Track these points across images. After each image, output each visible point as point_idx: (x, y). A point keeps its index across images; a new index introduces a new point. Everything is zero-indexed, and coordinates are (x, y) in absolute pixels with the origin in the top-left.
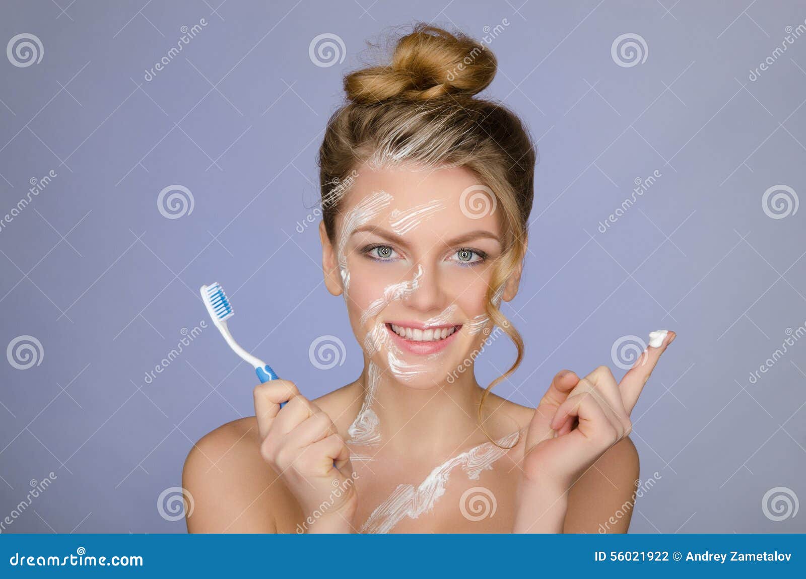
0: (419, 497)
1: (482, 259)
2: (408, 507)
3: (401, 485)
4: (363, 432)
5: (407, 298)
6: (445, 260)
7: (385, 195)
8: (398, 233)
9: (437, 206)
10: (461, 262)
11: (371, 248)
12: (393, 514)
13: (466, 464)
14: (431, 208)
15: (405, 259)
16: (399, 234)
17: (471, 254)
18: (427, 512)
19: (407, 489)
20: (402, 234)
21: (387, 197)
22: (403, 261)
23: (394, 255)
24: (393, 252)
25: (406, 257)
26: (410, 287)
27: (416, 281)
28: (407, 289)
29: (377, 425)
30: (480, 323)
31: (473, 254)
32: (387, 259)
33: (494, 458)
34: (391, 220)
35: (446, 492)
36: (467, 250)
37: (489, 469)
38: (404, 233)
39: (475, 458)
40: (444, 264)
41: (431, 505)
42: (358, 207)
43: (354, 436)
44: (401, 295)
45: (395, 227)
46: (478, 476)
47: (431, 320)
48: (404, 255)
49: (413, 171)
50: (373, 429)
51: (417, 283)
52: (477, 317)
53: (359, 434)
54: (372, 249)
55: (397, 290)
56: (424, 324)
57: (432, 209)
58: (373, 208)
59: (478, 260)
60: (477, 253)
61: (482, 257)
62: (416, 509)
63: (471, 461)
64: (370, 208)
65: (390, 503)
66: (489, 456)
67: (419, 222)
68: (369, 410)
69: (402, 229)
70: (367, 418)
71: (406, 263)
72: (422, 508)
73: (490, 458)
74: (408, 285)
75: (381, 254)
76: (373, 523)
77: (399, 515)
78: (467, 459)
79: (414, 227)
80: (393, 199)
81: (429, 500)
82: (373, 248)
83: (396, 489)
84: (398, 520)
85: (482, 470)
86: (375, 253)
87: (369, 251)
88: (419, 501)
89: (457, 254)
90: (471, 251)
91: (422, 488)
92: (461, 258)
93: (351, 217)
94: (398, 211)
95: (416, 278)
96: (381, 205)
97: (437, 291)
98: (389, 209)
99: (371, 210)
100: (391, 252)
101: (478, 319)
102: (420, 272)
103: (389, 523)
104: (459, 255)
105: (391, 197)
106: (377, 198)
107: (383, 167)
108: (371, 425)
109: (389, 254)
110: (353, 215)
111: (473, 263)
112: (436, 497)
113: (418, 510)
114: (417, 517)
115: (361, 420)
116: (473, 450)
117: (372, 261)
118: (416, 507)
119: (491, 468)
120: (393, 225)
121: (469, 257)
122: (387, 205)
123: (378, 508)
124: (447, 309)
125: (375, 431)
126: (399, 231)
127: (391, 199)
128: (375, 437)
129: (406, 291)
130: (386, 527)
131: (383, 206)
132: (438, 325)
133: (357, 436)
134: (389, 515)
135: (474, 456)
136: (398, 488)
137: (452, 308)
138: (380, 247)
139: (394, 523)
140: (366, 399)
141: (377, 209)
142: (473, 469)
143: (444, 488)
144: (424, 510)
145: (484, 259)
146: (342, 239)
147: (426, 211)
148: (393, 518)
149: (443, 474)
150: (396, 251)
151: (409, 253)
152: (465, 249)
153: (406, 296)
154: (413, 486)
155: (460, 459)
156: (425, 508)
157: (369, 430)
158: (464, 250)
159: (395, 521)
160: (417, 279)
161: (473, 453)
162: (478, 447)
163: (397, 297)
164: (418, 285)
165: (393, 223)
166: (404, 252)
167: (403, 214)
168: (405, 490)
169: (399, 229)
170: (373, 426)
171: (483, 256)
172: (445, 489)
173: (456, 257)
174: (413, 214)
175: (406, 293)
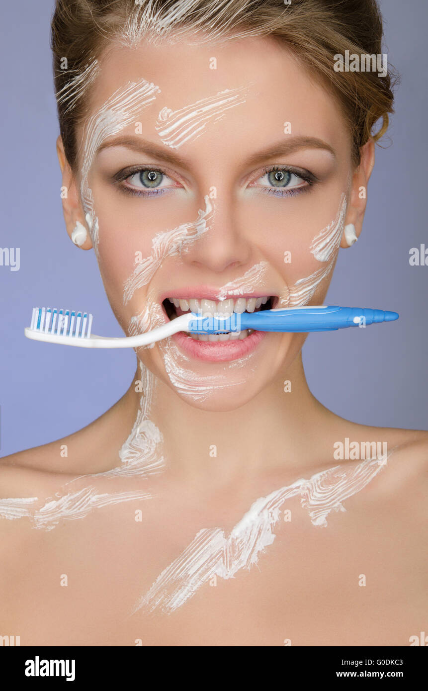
0: (233, 545)
1: (306, 183)
2: (216, 562)
3: (202, 531)
4: (138, 454)
5: (186, 251)
6: (248, 187)
7: (147, 85)
8: (171, 145)
9: (230, 99)
10: (273, 188)
11: (128, 173)
12: (192, 575)
13: (306, 496)
14: (221, 103)
15: (183, 187)
16: (171, 147)
17: (290, 176)
18: (249, 568)
19: (213, 535)
20: (176, 147)
21: (150, 88)
22: (180, 191)
23: (166, 182)
24: (164, 177)
25: (185, 186)
26: (193, 231)
27: (204, 220)
28: (187, 235)
29: (159, 443)
30: (305, 290)
31: (293, 175)
32: (155, 190)
33: (346, 493)
34: (159, 126)
35: (276, 540)
36: (284, 170)
37: (340, 511)
38: (179, 145)
39: (320, 489)
40: (245, 193)
41: (255, 559)
42: (105, 107)
43: (126, 460)
44: (178, 247)
45: (166, 136)
46: (326, 522)
47: (229, 284)
48: (182, 182)
49: (190, 44)
50: (153, 450)
51: (204, 225)
52: (300, 281)
53: (132, 457)
54: (130, 175)
55: (171, 241)
56: (220, 291)
57: (221, 105)
58: (129, 108)
59: (300, 186)
60: (298, 174)
61: (306, 180)
62: (230, 565)
63: (315, 493)
64: (124, 109)
65: (186, 559)
66: (340, 490)
67: (203, 126)
68: (146, 421)
69: (177, 139)
70: (144, 433)
71: (185, 195)
72: (241, 562)
73: (342, 493)
74: (188, 230)
75: (146, 182)
76: (159, 592)
77: (201, 575)
78: (308, 489)
79: (195, 135)
80: (160, 91)
81: (250, 551)
82: (133, 173)
83: (196, 538)
84: (199, 583)
85: (329, 511)
86: (135, 182)
87: (126, 178)
88: (234, 552)
89: (267, 175)
90: (289, 172)
91: (236, 532)
92: (274, 182)
93: (97, 123)
94: (169, 110)
95: (204, 216)
96: (140, 102)
97: (237, 236)
98: (155, 108)
99: (125, 111)
100: (162, 177)
101: (301, 284)
102: (209, 208)
103: (187, 588)
104: (269, 178)
105: (157, 87)
106: (135, 90)
107: (143, 41)
108: (151, 443)
109: (158, 181)
110: (99, 120)
111: (292, 191)
112: (260, 547)
113: (233, 566)
114: (232, 577)
115: (136, 436)
116: (316, 477)
117: (130, 195)
118: (230, 561)
119: (343, 509)
120: (162, 134)
121: (286, 180)
122: (151, 102)
123: (168, 568)
124: (253, 268)
125: (156, 451)
126: (172, 142)
127: (157, 90)
128: (157, 461)
129: (185, 240)
130: (181, 596)
131: (143, 103)
132: (242, 293)
133: (130, 460)
134: (187, 576)
135: (319, 487)
136: (198, 535)
137: (261, 267)
138: (142, 171)
139: (195, 588)
140: (141, 404)
141: (136, 108)
142: (318, 508)
143: (273, 533)
144: (242, 565)
145: (311, 185)
146: (85, 161)
147: (213, 109)
148: (192, 581)
149: (271, 509)
150: (169, 177)
151: (189, 178)
152: (280, 167)
153: (185, 248)
154: (222, 530)
155: (298, 487)
156: (245, 563)
157: (146, 451)
158: (277, 170)
159: (197, 586)
160: (205, 218)
161: (317, 481)
162: (325, 472)
163: (173, 253)
164: (206, 227)
165: (161, 130)
166: (182, 177)
167: (177, 114)
168: (210, 537)
169: (172, 139)
170: (154, 444)
171: (309, 178)
172: (273, 536)
173: (265, 181)
174: (194, 114)
175: (185, 242)
